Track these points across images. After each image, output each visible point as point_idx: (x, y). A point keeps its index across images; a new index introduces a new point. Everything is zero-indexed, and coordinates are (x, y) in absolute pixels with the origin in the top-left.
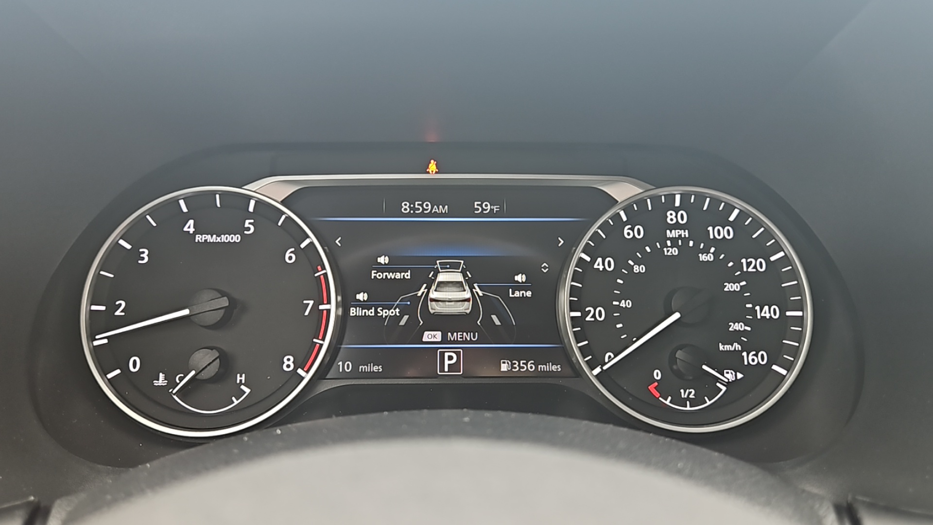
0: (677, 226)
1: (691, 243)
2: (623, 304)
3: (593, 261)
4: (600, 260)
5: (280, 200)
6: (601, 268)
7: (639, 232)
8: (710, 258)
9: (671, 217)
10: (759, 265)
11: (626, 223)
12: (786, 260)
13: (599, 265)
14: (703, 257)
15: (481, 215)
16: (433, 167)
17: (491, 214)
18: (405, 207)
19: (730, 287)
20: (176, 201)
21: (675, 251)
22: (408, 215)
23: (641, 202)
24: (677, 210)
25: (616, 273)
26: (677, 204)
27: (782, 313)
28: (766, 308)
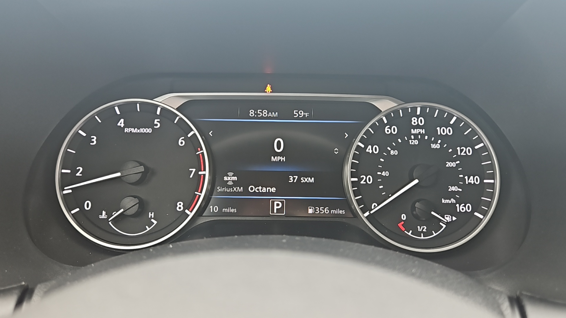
0: (418, 127)
1: (426, 137)
2: (384, 174)
3: (366, 147)
4: (370, 147)
5: (176, 108)
6: (371, 151)
7: (394, 130)
8: (438, 146)
9: (414, 121)
10: (468, 151)
11: (387, 124)
12: (485, 148)
13: (369, 149)
14: (433, 146)
15: (298, 118)
16: (269, 89)
17: (304, 118)
18: (252, 113)
19: (449, 164)
20: (113, 107)
21: (416, 142)
22: (253, 118)
23: (396, 112)
24: (418, 118)
25: (380, 155)
26: (418, 113)
27: (482, 181)
28: (472, 177)
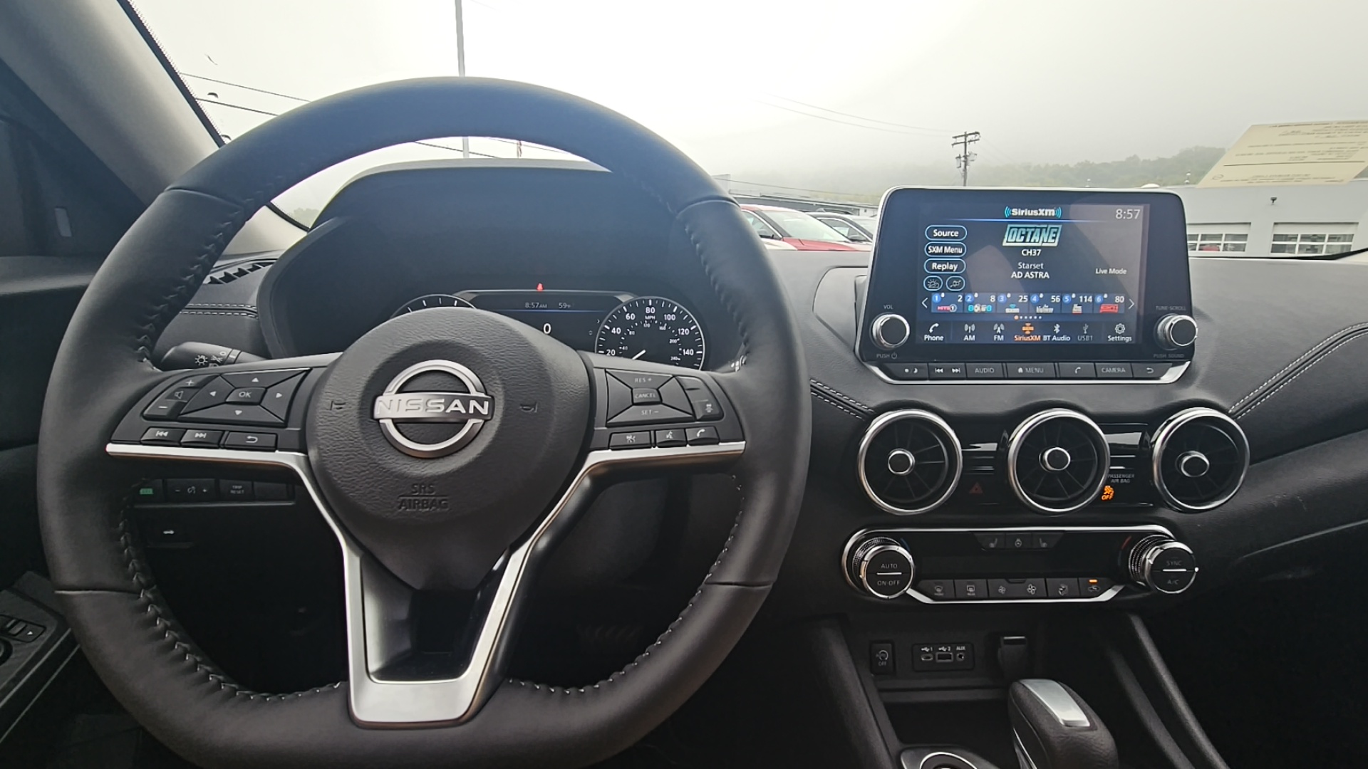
0: (650, 314)
1: (656, 322)
2: (624, 348)
3: (611, 329)
4: (614, 329)
5: (469, 300)
6: (615, 332)
7: (633, 317)
8: (664, 328)
9: (648, 310)
10: (686, 332)
11: (627, 313)
12: (696, 329)
13: (614, 331)
14: (661, 328)
15: (562, 309)
16: (540, 287)
17: (567, 309)
18: (527, 305)
19: (671, 341)
20: (421, 300)
21: (649, 325)
22: (528, 309)
23: (633, 302)
24: (650, 307)
25: (622, 334)
26: (650, 304)
27: (695, 352)
28: (688, 350)
